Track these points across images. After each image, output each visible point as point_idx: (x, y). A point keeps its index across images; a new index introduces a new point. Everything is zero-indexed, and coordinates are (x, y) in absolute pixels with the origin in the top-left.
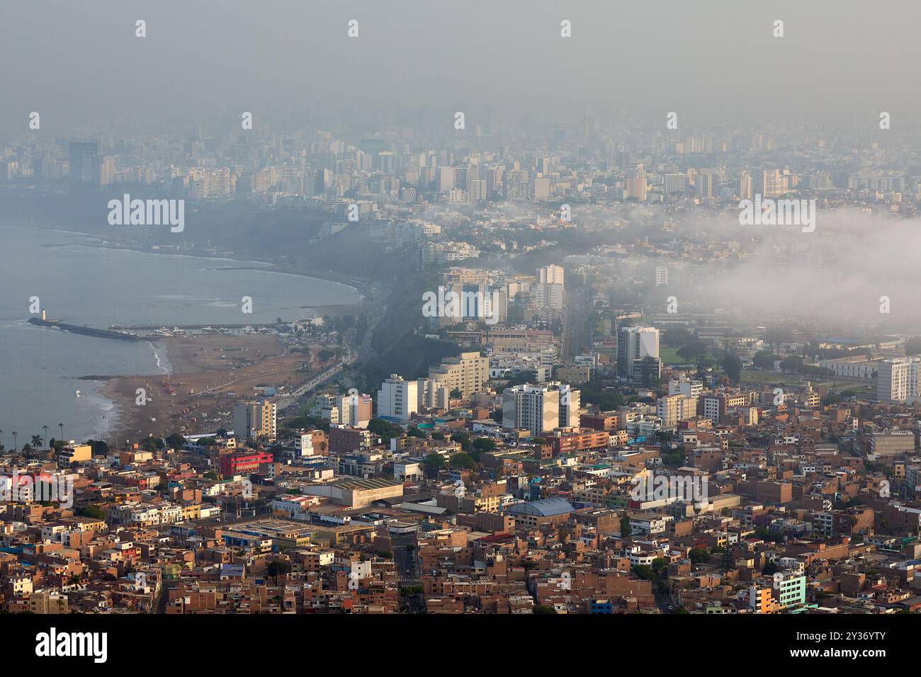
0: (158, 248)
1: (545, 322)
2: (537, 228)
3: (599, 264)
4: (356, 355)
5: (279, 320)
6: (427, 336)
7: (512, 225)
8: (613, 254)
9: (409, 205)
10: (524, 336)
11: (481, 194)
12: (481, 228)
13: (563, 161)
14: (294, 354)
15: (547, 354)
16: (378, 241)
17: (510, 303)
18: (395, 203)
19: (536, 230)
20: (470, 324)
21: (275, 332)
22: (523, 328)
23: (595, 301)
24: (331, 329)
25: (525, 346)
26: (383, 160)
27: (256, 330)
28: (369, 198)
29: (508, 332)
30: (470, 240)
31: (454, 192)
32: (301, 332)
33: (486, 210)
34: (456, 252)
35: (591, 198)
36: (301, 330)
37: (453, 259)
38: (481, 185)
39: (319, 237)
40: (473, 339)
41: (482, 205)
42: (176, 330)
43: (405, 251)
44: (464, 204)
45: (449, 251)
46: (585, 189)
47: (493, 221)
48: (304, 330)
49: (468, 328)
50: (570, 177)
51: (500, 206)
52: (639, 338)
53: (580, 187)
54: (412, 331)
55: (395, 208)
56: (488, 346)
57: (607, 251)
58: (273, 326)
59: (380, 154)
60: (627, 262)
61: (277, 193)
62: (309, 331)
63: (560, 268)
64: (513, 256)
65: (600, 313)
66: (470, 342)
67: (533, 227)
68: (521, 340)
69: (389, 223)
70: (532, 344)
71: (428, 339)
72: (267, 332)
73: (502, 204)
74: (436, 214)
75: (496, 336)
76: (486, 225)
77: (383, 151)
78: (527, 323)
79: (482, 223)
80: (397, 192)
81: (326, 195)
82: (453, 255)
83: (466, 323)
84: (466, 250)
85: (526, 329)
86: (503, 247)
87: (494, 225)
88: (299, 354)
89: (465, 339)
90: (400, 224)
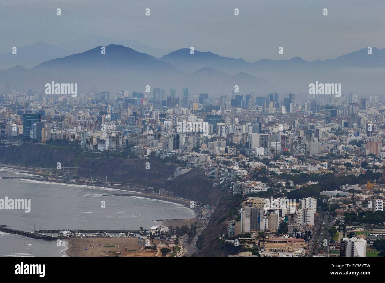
0: (74, 181)
1: (301, 233)
2: (308, 173)
3: (343, 196)
4: (186, 251)
5: (141, 228)
6: (226, 240)
7: (293, 171)
8: (353, 191)
9: (231, 157)
10: (286, 242)
11: (276, 151)
12: (273, 173)
13: (333, 130)
14: (147, 250)
15: (297, 253)
16: (209, 180)
17: (282, 220)
18: (222, 156)
19: (307, 174)
20: (254, 234)
21: (138, 235)
22: (287, 237)
23: (335, 220)
24: (173, 234)
25: (286, 248)
26: (219, 128)
27: (126, 234)
28: (206, 152)
29: (277, 239)
30: (265, 180)
31: (260, 149)
32: (154, 236)
33: (278, 161)
34: (253, 188)
35: (346, 154)
36: (154, 234)
37: (252, 192)
38: (276, 145)
39: (174, 176)
40: (255, 243)
41: (276, 158)
42: (76, 233)
43: (225, 186)
44: (266, 157)
45: (249, 187)
46: (343, 148)
47: (281, 168)
48: (156, 235)
49: (252, 236)
50: (334, 141)
51: (287, 159)
52: (353, 245)
53: (340, 147)
54: (218, 238)
55: (222, 159)
56: (263, 248)
57: (349, 188)
58: (137, 232)
59: (218, 124)
60: (360, 196)
61: (150, 148)
62: (159, 236)
63: (315, 199)
64: (289, 191)
65: (337, 228)
66: (253, 245)
67: (305, 172)
68: (285, 244)
69: (216, 168)
70: (290, 247)
71: (227, 242)
72: (133, 235)
73: (289, 157)
74: (247, 163)
75: (268, 241)
76: (276, 170)
77: (219, 123)
78: (289, 234)
79: (274, 169)
80: (224, 149)
81: (180, 150)
82: (252, 189)
83: (252, 233)
84: (261, 186)
85: (289, 238)
86: (284, 185)
87: (282, 171)
88: (150, 250)
89: (250, 243)
90: (223, 169)
